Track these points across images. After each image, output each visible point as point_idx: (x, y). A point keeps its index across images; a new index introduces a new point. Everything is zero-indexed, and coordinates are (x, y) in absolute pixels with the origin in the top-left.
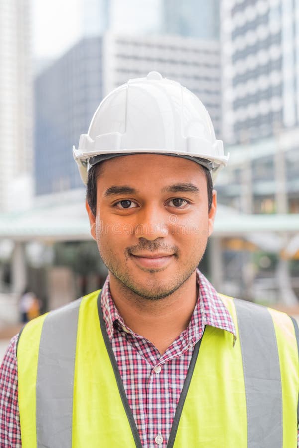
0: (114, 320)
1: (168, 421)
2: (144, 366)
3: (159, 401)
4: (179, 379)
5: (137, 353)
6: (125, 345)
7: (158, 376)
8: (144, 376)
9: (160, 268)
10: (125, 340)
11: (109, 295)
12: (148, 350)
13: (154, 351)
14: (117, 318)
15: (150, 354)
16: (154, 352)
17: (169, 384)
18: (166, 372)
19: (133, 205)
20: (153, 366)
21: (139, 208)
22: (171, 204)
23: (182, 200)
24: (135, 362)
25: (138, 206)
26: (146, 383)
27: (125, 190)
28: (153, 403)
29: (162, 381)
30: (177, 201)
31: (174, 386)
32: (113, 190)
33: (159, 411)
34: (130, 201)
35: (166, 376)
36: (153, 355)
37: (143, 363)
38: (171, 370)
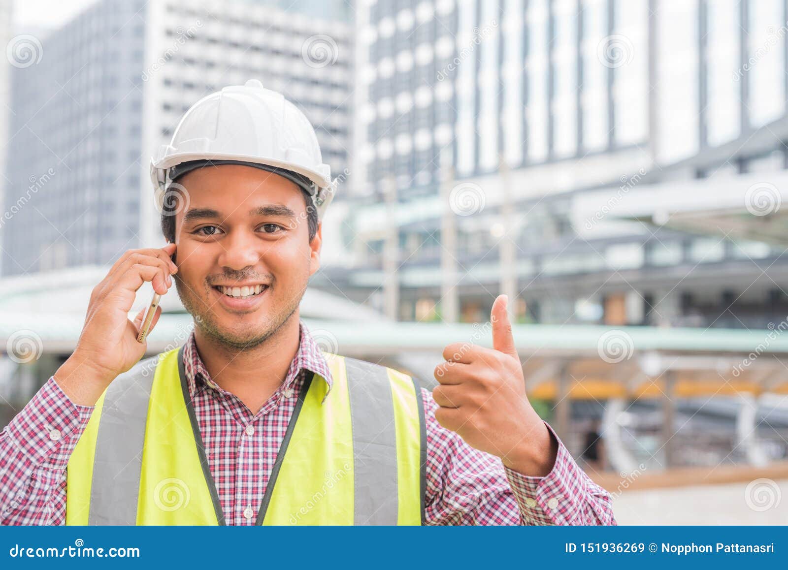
0: (196, 373)
1: (260, 491)
2: (234, 427)
3: (251, 467)
4: (277, 442)
5: (226, 412)
6: (211, 403)
7: (250, 439)
8: (233, 439)
9: (252, 309)
10: (211, 397)
11: (192, 346)
12: (239, 410)
13: (246, 411)
14: (199, 371)
15: (241, 415)
16: (247, 413)
17: (265, 448)
18: (261, 434)
19: (217, 231)
20: (244, 427)
21: (224, 235)
22: (263, 229)
23: (275, 226)
24: (223, 423)
25: (222, 232)
26: (235, 447)
27: (206, 213)
28: (243, 469)
29: (255, 444)
30: (269, 227)
31: (270, 450)
32: (193, 214)
33: (250, 479)
34: (214, 228)
35: (260, 439)
36: (245, 417)
37: (233, 424)
38: (267, 432)
